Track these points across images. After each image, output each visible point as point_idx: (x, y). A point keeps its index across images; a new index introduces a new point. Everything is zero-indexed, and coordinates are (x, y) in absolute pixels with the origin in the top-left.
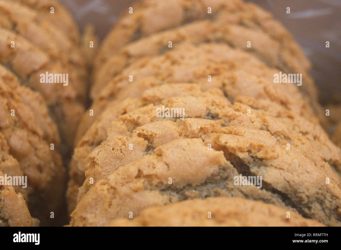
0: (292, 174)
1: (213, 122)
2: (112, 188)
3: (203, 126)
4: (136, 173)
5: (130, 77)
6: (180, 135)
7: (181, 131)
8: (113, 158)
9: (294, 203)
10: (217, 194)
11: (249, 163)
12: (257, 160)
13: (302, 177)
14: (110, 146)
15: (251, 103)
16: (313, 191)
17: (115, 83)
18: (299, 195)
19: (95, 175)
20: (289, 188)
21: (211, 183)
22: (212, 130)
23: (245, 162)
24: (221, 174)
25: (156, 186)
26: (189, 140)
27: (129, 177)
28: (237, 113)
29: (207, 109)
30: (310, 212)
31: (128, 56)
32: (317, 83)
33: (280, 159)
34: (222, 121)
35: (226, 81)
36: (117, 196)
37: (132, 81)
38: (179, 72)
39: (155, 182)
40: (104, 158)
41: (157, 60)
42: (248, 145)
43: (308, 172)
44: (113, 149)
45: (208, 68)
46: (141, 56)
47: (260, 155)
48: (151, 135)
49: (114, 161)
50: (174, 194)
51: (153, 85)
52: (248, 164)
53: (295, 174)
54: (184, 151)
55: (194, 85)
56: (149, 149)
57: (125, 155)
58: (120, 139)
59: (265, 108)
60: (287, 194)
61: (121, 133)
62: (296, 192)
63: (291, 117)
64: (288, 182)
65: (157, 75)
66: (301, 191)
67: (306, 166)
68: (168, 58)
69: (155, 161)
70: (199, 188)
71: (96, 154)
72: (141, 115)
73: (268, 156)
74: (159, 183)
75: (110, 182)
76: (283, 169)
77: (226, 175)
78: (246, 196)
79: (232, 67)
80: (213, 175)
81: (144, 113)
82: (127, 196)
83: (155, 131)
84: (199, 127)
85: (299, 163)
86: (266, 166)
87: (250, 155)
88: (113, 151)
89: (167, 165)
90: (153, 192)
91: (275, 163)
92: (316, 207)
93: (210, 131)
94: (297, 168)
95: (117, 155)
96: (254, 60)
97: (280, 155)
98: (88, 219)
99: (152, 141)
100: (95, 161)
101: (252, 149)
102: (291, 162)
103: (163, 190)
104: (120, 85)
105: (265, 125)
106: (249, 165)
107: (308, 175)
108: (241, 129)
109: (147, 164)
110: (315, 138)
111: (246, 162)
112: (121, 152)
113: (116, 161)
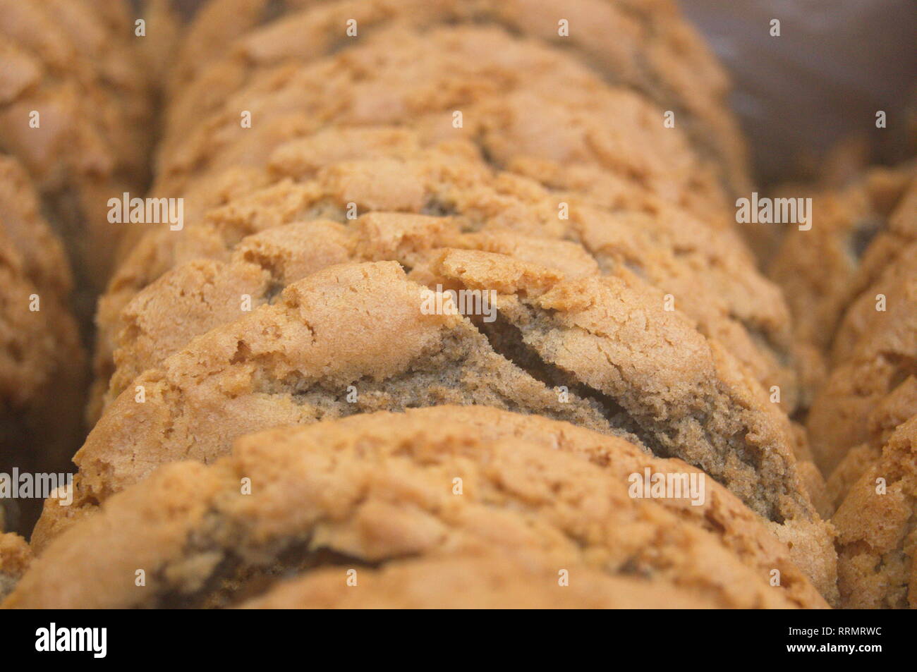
0: (629, 348)
1: (435, 221)
2: (173, 388)
3: (411, 232)
4: (232, 350)
5: (243, 114)
6: (352, 255)
7: (354, 245)
8: (183, 316)
9: (635, 422)
10: (436, 400)
11: (519, 320)
12: (540, 315)
13: (653, 355)
14: (176, 287)
15: (547, 175)
16: (682, 389)
17: (210, 131)
18: (647, 400)
19: (136, 359)
20: (620, 384)
21: (423, 372)
22: (432, 240)
23: (509, 319)
24: (447, 351)
25: (284, 382)
26: (367, 266)
27: (215, 359)
28: (503, 200)
29: (428, 190)
30: (675, 442)
31: (250, 63)
32: (748, 128)
33: (598, 309)
34: (465, 220)
35: (490, 122)
36: (186, 408)
37: (249, 125)
38: (366, 99)
39: (281, 371)
40: (159, 316)
41: (319, 71)
42: (517, 277)
43: (670, 343)
44: (183, 294)
45: (444, 87)
46: (277, 61)
47: (547, 301)
48: (279, 257)
49: (185, 324)
50: (330, 401)
51: (300, 134)
52: (517, 325)
53: (635, 347)
54: (353, 293)
55: (403, 132)
56: (272, 291)
57: (211, 308)
58: (201, 269)
59: (582, 188)
60: (616, 399)
61: (210, 253)
62: (638, 392)
63: (650, 210)
64: (618, 367)
65: (312, 109)
66: (652, 389)
67: (665, 327)
68: (344, 64)
69: (281, 320)
70: (391, 386)
71: (141, 306)
72: (260, 208)
73: (568, 303)
74: (292, 373)
75: (169, 374)
76: (606, 336)
77: (460, 351)
78: (511, 404)
79: (508, 83)
80: (425, 352)
81: (268, 202)
82: (212, 407)
83: (287, 246)
84: (400, 235)
85: (647, 320)
86: (562, 328)
87: (524, 301)
88: (182, 300)
89: (311, 328)
90: (276, 396)
91: (585, 320)
92: (690, 430)
93: (428, 245)
94: (642, 332)
95: (193, 309)
96: (571, 69)
97: (598, 300)
98: (114, 469)
99: (281, 271)
100: (137, 324)
101: (527, 286)
102: (626, 318)
103: (302, 393)
104: (221, 135)
105: (574, 229)
106: (520, 327)
107: (669, 350)
108: (507, 239)
109: (262, 328)
110: (714, 261)
111: (513, 319)
112: (203, 300)
113: (189, 323)
